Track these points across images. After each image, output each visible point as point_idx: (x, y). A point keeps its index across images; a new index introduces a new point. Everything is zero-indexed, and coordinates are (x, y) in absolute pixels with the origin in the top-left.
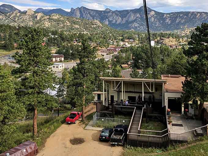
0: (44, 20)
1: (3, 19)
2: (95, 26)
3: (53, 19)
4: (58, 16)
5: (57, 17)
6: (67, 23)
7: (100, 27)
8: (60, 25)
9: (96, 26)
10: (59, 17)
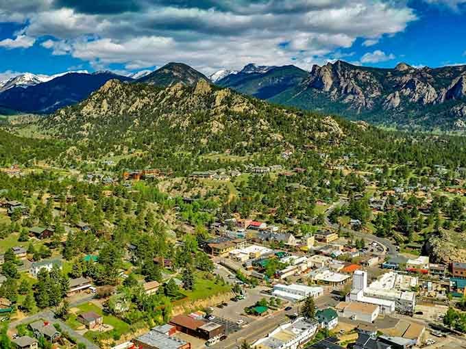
0: (216, 114)
1: (149, 104)
2: (323, 135)
3: (233, 113)
4: (245, 104)
5: (244, 107)
6: (261, 123)
7: (337, 136)
8: (245, 130)
9: (326, 133)
10: (247, 107)
